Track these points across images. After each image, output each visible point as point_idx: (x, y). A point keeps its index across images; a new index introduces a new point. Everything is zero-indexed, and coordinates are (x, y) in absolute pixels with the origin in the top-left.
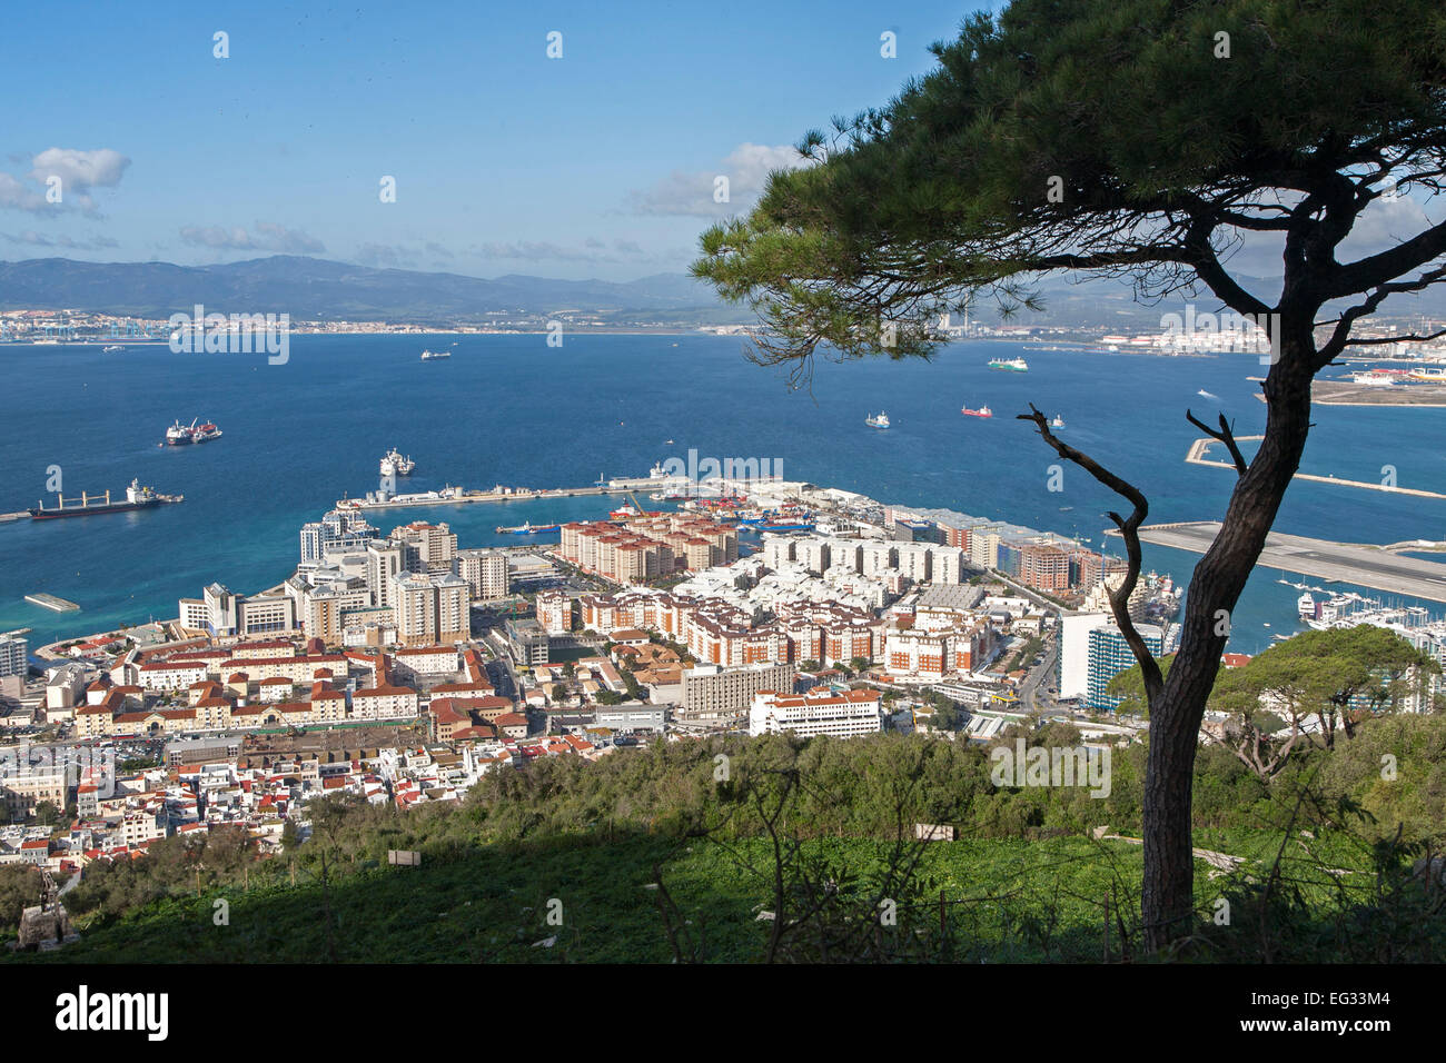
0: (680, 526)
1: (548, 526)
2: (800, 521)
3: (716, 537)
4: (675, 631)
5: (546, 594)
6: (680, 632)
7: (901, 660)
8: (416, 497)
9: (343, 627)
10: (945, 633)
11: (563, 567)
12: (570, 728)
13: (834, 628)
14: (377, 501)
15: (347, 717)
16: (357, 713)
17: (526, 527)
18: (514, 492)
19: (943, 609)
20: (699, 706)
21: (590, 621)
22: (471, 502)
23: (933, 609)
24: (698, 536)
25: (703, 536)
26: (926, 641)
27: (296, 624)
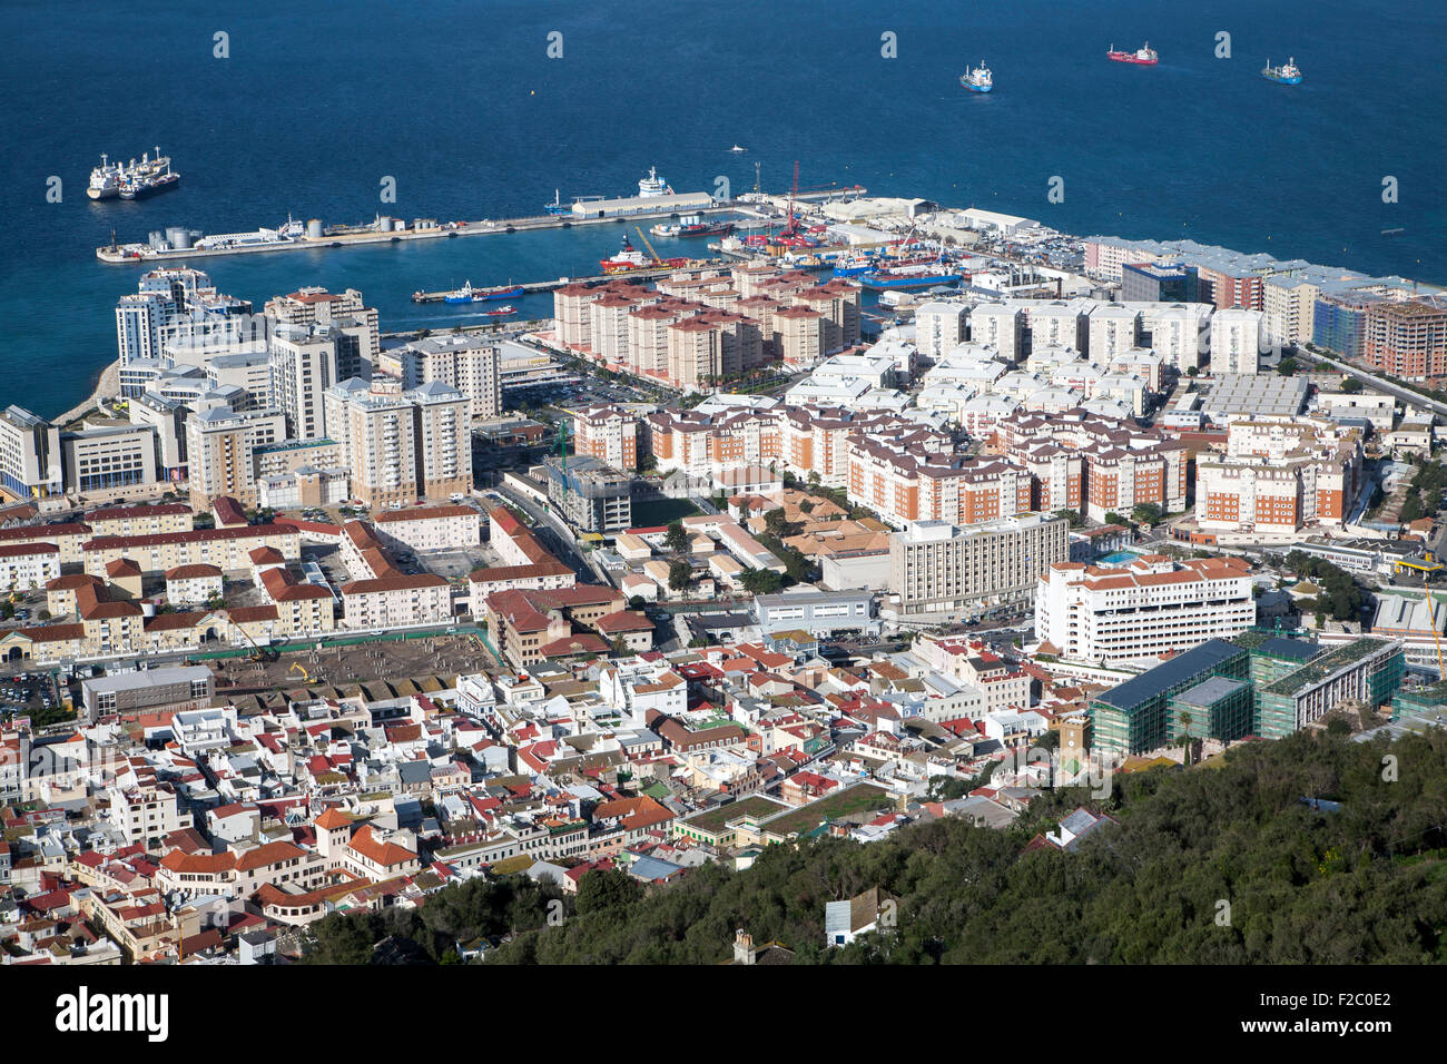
0: (759, 286)
1: (500, 288)
2: (938, 269)
3: (828, 304)
4: (818, 466)
5: (593, 412)
6: (828, 470)
7: (1225, 506)
8: (239, 238)
9: (257, 477)
10: (1298, 460)
11: (569, 362)
12: (718, 632)
13: (1101, 456)
14: (171, 246)
15: (336, 627)
16: (352, 620)
17: (465, 292)
18: (409, 227)
19: (1275, 419)
20: (924, 591)
21: (668, 454)
22: (337, 245)
23: (1256, 419)
24: (796, 302)
25: (806, 302)
26: (1268, 474)
27: (161, 473)
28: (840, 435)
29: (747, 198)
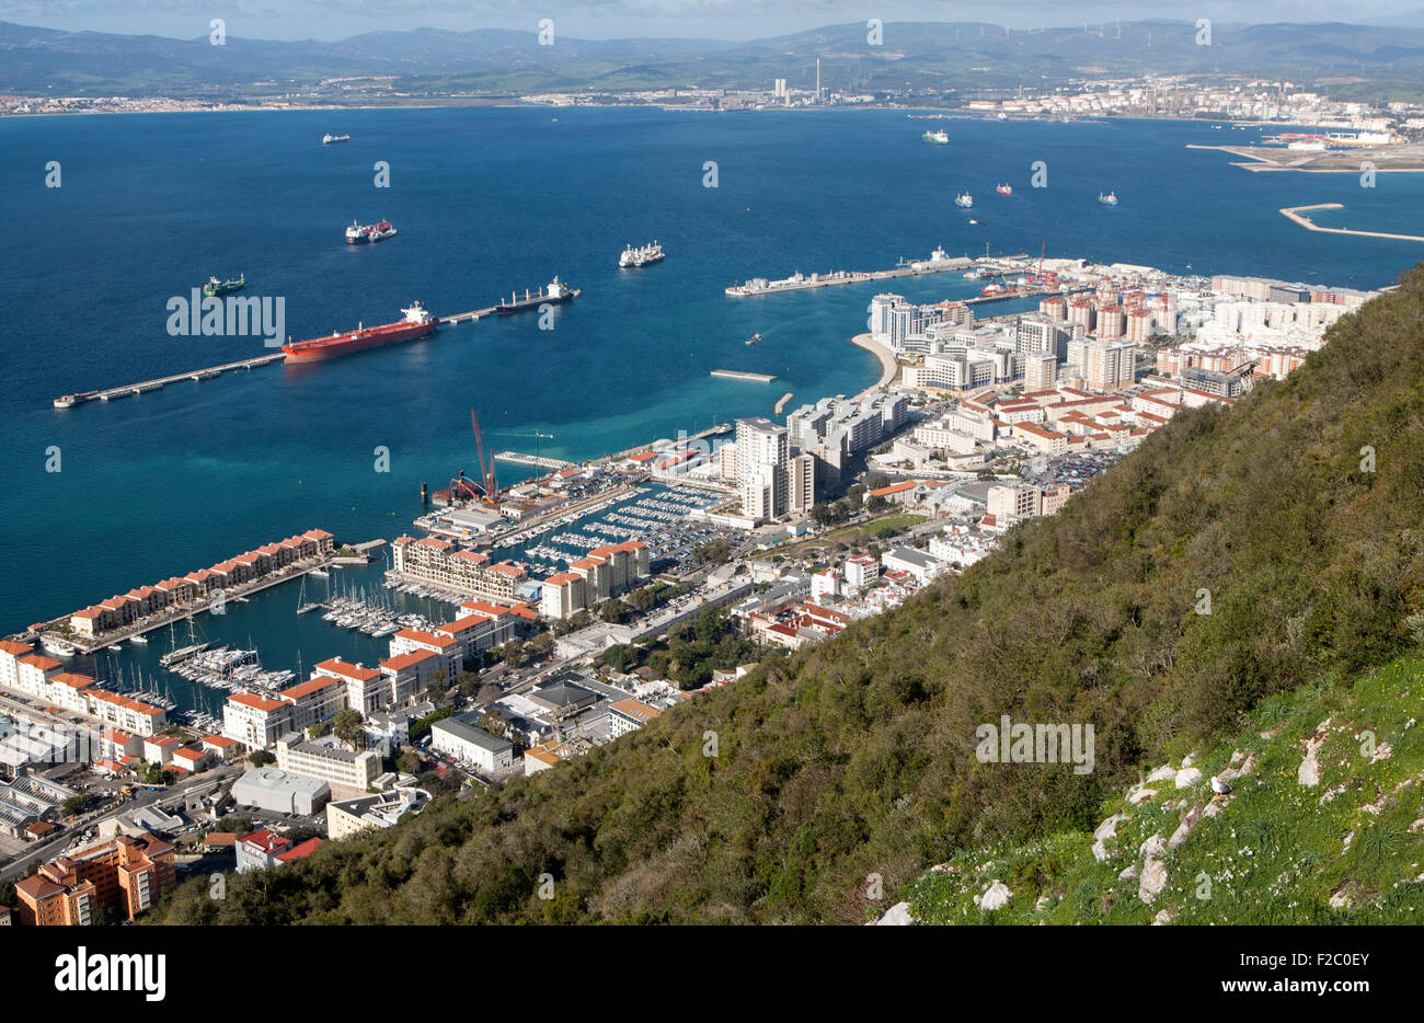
9: (1057, 379)
14: (760, 287)
22: (824, 285)
27: (996, 380)
28: (1287, 357)
29: (982, 260)
